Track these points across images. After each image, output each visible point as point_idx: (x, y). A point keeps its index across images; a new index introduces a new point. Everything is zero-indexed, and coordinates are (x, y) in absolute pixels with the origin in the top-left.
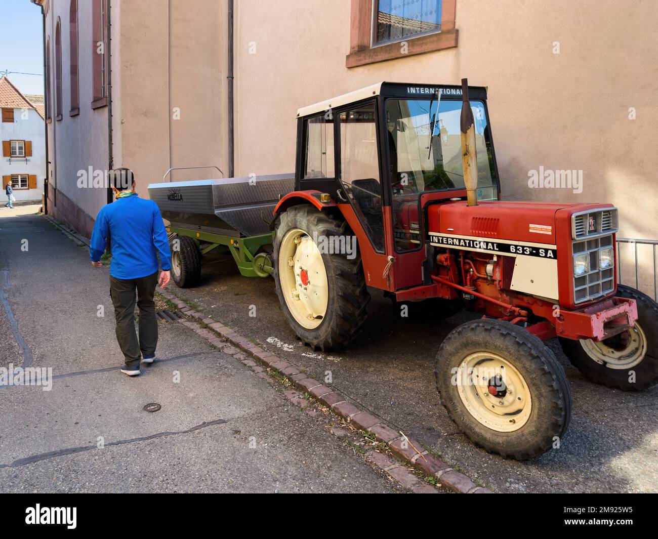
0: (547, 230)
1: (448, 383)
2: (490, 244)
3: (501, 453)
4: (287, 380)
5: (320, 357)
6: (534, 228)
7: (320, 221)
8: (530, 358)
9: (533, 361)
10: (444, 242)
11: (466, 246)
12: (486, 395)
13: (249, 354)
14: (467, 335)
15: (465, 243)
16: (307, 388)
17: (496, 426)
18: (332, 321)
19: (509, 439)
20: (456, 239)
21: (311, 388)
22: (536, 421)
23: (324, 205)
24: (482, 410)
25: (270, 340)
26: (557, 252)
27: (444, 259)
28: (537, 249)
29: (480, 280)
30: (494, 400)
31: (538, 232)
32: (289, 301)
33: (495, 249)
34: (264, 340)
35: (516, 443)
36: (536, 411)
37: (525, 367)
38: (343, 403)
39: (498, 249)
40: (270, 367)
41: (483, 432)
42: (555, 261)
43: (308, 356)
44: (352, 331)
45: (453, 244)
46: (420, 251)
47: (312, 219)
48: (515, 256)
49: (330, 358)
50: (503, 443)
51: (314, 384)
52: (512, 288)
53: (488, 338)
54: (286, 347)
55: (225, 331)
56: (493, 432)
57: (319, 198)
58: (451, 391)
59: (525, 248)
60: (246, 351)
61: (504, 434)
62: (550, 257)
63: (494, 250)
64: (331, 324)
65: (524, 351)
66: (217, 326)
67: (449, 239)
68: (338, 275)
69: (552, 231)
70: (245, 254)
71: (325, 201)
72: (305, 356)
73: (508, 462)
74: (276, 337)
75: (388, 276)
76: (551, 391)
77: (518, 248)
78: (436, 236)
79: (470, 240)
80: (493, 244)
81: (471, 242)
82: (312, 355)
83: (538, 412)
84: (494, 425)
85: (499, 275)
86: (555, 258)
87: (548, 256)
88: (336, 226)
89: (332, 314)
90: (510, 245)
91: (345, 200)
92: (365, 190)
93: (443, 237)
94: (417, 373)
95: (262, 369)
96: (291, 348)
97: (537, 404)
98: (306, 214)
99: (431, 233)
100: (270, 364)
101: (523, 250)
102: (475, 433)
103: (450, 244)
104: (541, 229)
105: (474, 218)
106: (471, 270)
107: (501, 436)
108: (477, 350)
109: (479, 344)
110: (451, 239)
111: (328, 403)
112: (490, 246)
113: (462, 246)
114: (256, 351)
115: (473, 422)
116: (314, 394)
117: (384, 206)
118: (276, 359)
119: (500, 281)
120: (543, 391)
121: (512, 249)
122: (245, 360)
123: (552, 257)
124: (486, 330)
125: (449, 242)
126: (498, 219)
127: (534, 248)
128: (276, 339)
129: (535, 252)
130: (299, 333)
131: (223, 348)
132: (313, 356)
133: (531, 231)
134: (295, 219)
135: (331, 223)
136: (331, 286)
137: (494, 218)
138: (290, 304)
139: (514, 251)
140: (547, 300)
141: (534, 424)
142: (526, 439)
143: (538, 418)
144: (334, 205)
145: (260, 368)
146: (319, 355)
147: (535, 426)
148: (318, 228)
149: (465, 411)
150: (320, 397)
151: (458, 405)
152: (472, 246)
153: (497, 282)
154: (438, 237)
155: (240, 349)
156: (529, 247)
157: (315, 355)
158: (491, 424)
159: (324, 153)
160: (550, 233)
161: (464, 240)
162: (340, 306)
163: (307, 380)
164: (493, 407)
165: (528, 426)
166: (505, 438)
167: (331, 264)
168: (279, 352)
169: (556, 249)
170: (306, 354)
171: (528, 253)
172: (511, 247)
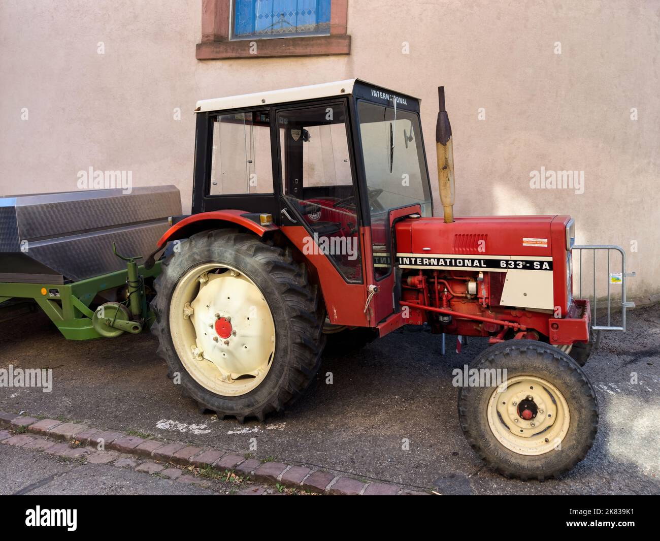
0: (542, 243)
1: (479, 419)
2: (476, 261)
3: (539, 478)
4: (233, 475)
5: (256, 430)
6: (528, 242)
7: (258, 250)
8: (569, 372)
9: (572, 374)
10: (418, 263)
11: (446, 265)
12: (516, 421)
13: (143, 455)
14: (501, 361)
15: (446, 262)
16: (275, 476)
17: (531, 450)
18: (282, 378)
19: (548, 460)
20: (434, 258)
21: (281, 476)
22: (576, 434)
23: (266, 229)
24: (512, 438)
25: (160, 425)
26: (554, 264)
27: (418, 282)
28: (532, 263)
29: (455, 299)
30: (524, 424)
31: (533, 245)
32: (189, 365)
33: (483, 265)
34: (153, 427)
35: (556, 462)
36: (576, 424)
37: (565, 383)
38: (337, 481)
39: (485, 266)
40: (192, 464)
41: (519, 461)
42: (552, 272)
43: (239, 432)
44: (306, 385)
45: (430, 264)
46: (391, 276)
47: (245, 247)
48: (506, 271)
49: (271, 427)
50: (542, 466)
51: (281, 470)
52: (502, 304)
53: (526, 361)
54: (195, 429)
55: (70, 429)
56: (529, 458)
57: (258, 221)
58: (483, 427)
59: (518, 263)
60: (133, 452)
61: (542, 456)
62: (546, 269)
63: (481, 266)
64: (280, 382)
65: (563, 366)
66: (48, 425)
67: (424, 260)
68: (294, 317)
69: (548, 243)
70: (75, 307)
71: (268, 224)
72: (233, 435)
73: (547, 484)
74: (169, 419)
75: (369, 309)
76: (590, 400)
77: (509, 262)
78: (407, 258)
79: (451, 259)
80: (480, 261)
81: (453, 260)
82: (243, 429)
83: (578, 424)
84: (529, 450)
85: (485, 292)
86: (551, 269)
87: (543, 268)
88: (280, 255)
89: (283, 369)
90: (499, 261)
91: (295, 221)
92: (330, 209)
93: (416, 258)
94: (382, 415)
95: (181, 472)
96: (205, 429)
97: (576, 416)
98: (232, 242)
99: (399, 255)
100: (191, 460)
101: (516, 265)
102: (511, 465)
103: (426, 265)
104: (536, 243)
105: (456, 235)
106: (446, 290)
107: (538, 460)
108: (513, 375)
109: (516, 369)
110: (427, 260)
111: (319, 487)
112: (476, 263)
113: (442, 265)
114: (151, 447)
115: (508, 454)
116: (291, 482)
117: (363, 226)
118: (195, 450)
119: (486, 298)
120: (583, 402)
121: (503, 264)
122: (138, 465)
123: (548, 268)
124: (522, 352)
125: (425, 263)
126: (487, 235)
127: (527, 262)
128: (171, 421)
129: (529, 266)
130: (214, 405)
131: (83, 457)
132: (245, 430)
133: (524, 245)
134: (209, 250)
135: (273, 251)
136: (282, 332)
137: (481, 234)
138: (191, 368)
139: (505, 266)
140: (541, 311)
141: (574, 437)
142: (567, 454)
143: (579, 430)
144: (277, 228)
145: (174, 470)
146: (253, 428)
147: (575, 439)
148: (257, 259)
149: (498, 445)
150: (302, 484)
151: (490, 440)
152: (454, 264)
153: (484, 300)
154: (410, 258)
155: (119, 450)
156: (522, 261)
157: (248, 429)
158: (525, 450)
159: (251, 162)
160: (546, 246)
161: (444, 259)
162: (296, 357)
163: (264, 465)
164: (522, 431)
165: (567, 441)
166: (543, 461)
167: (281, 305)
168: (190, 439)
169: (552, 260)
170: (233, 430)
171: (521, 267)
172: (501, 262)
